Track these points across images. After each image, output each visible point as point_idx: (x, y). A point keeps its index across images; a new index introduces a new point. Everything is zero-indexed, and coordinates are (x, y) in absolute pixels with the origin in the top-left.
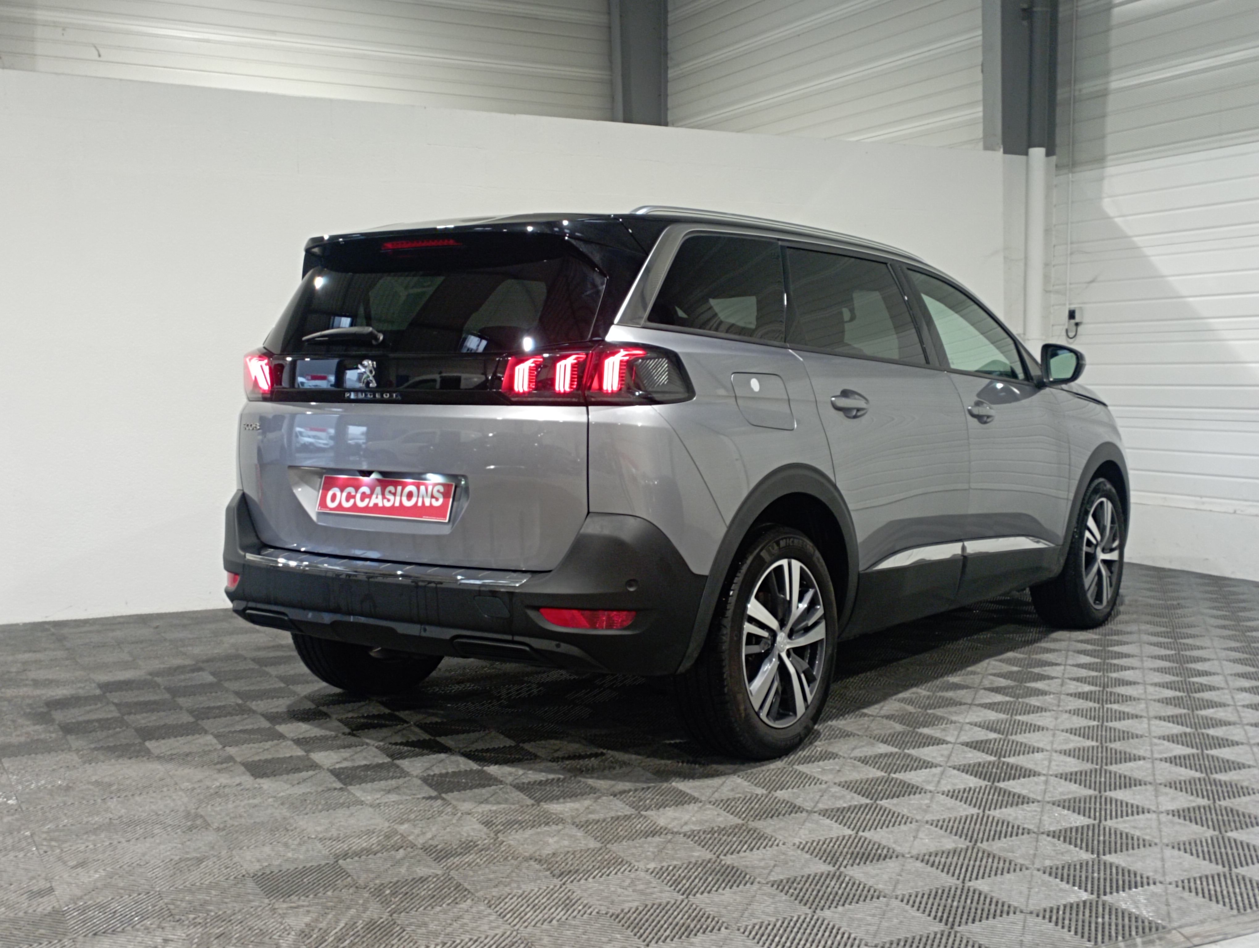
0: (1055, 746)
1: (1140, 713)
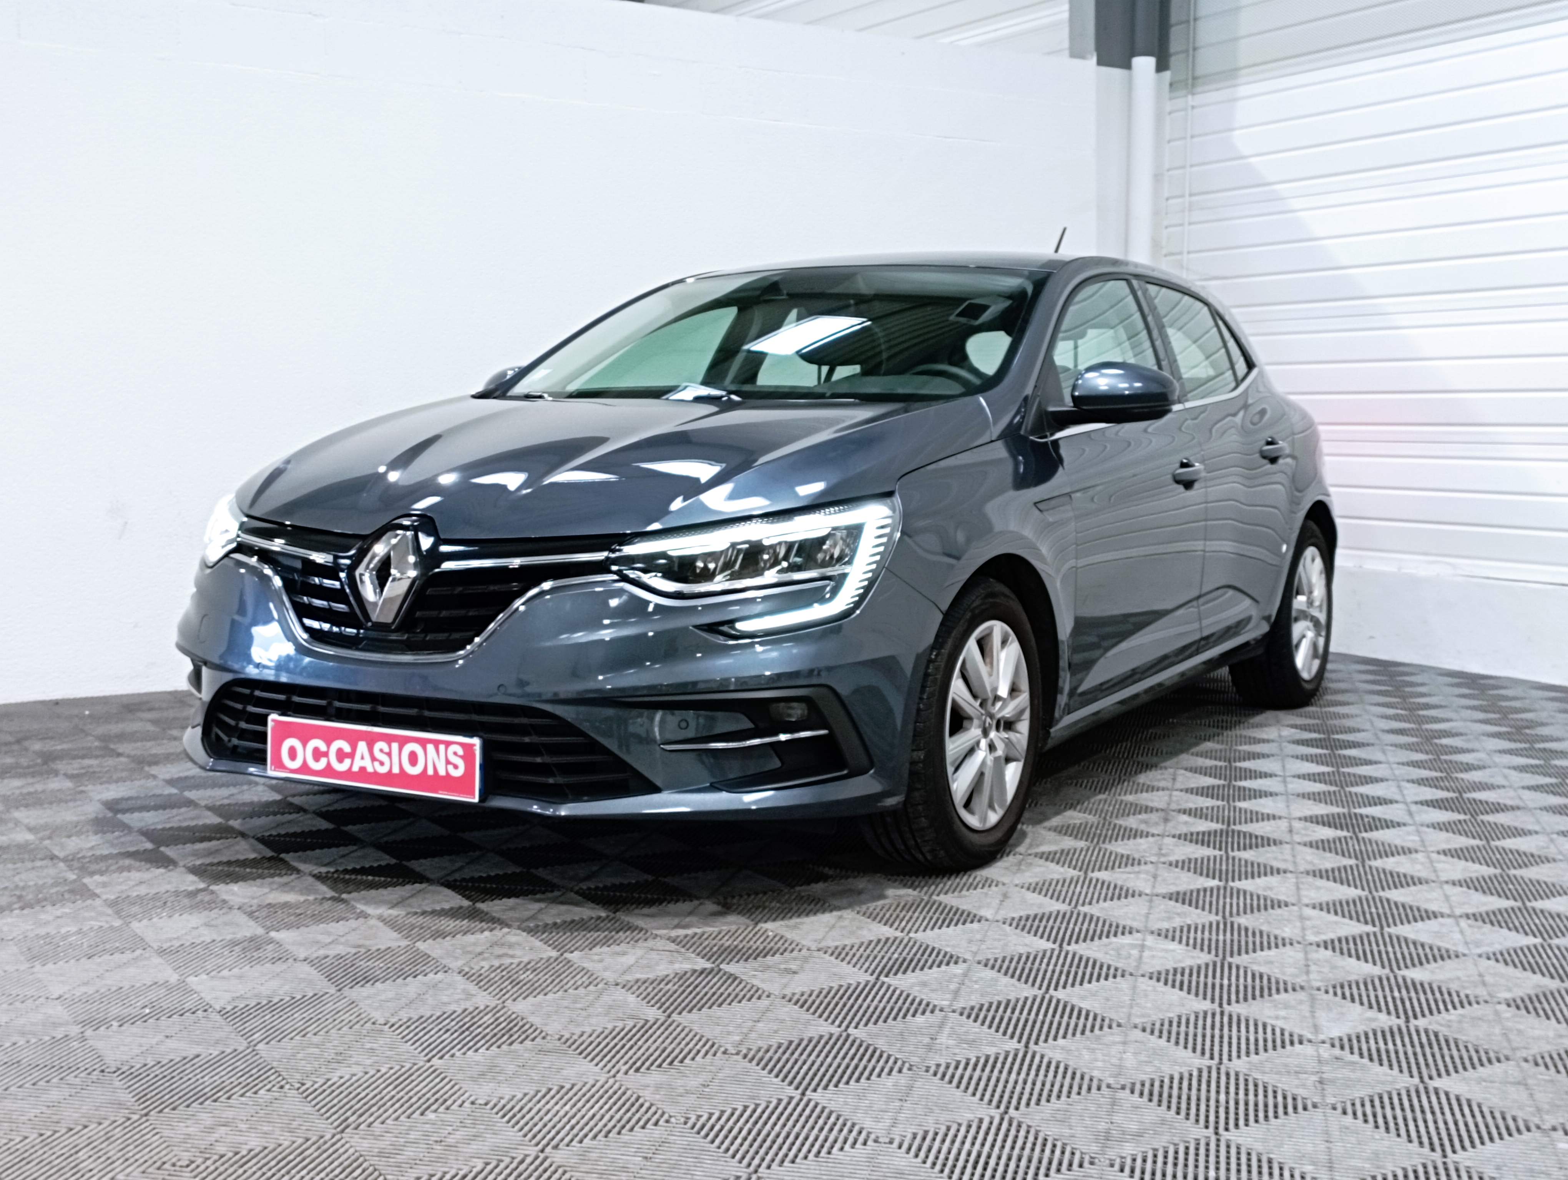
0: (1151, 923)
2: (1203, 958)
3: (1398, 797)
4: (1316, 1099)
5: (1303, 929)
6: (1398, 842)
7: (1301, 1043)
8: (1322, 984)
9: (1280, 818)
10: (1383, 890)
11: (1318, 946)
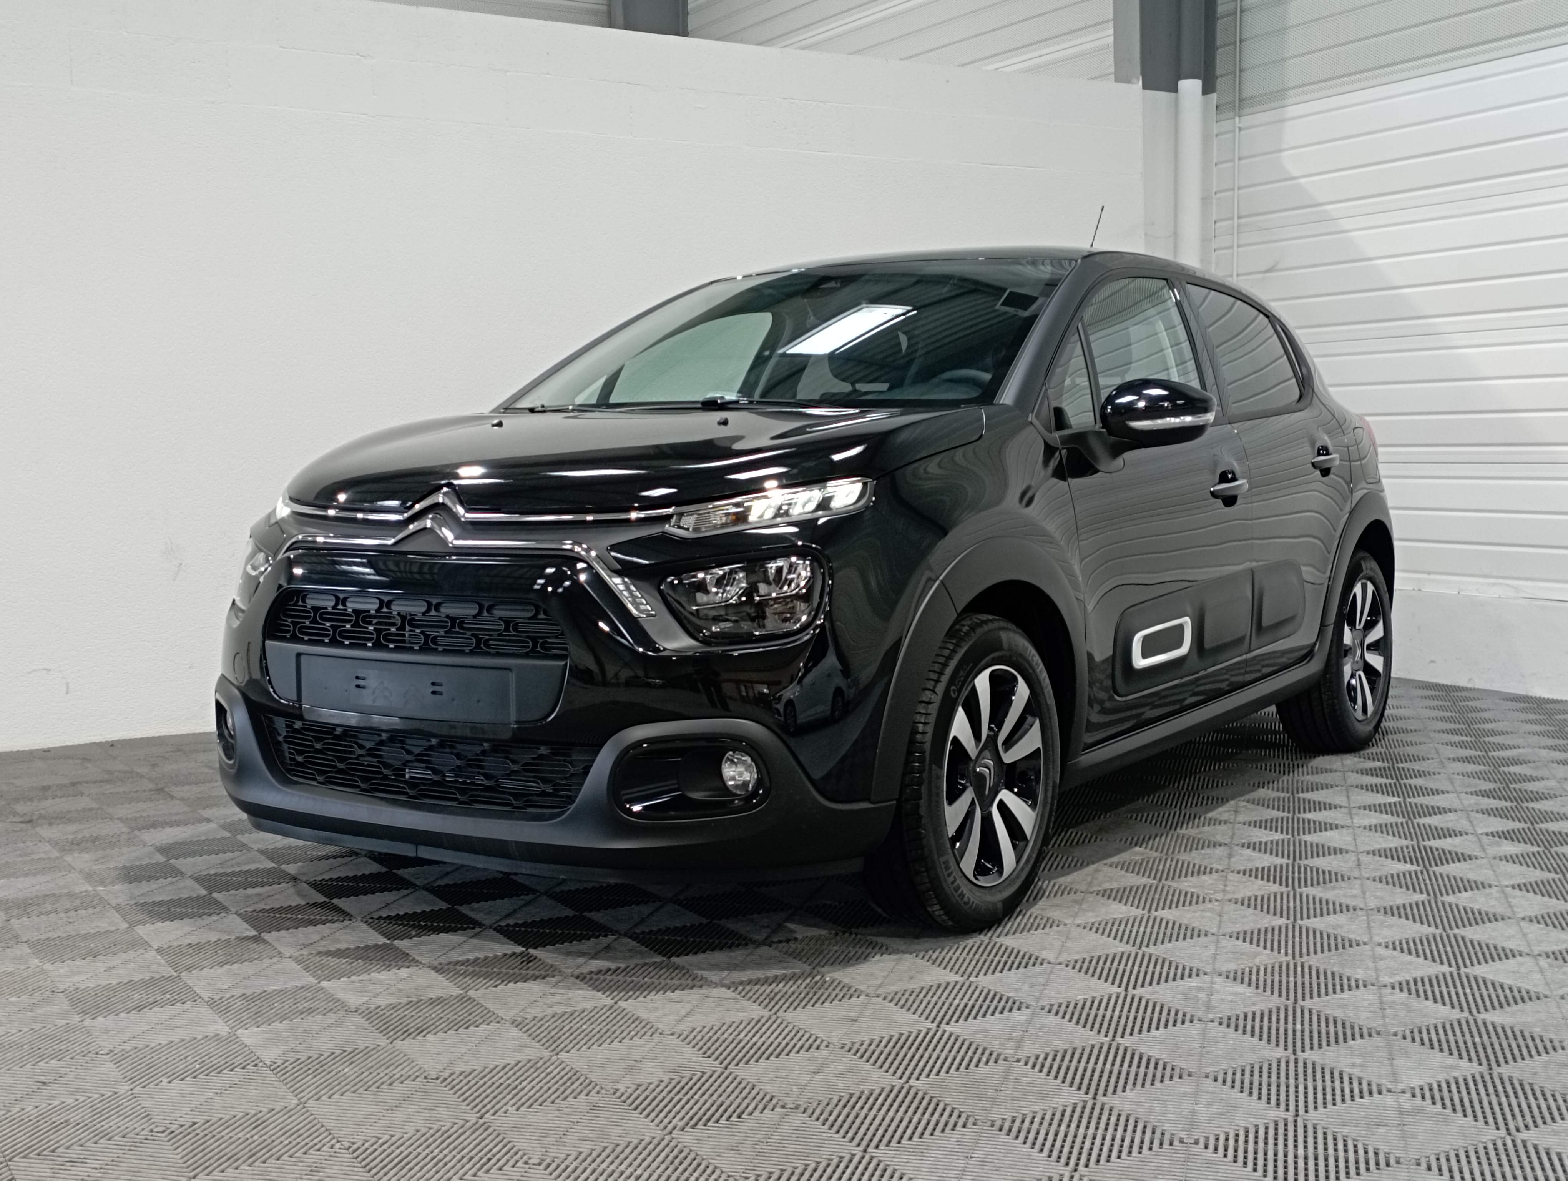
0: (1217, 966)
1: (1352, 903)
3: (1468, 829)
4: (1399, 1154)
5: (1376, 970)
6: (1472, 876)
7: (1380, 1092)
8: (1399, 1029)
9: (1347, 852)
10: (1458, 927)
11: (1393, 988)
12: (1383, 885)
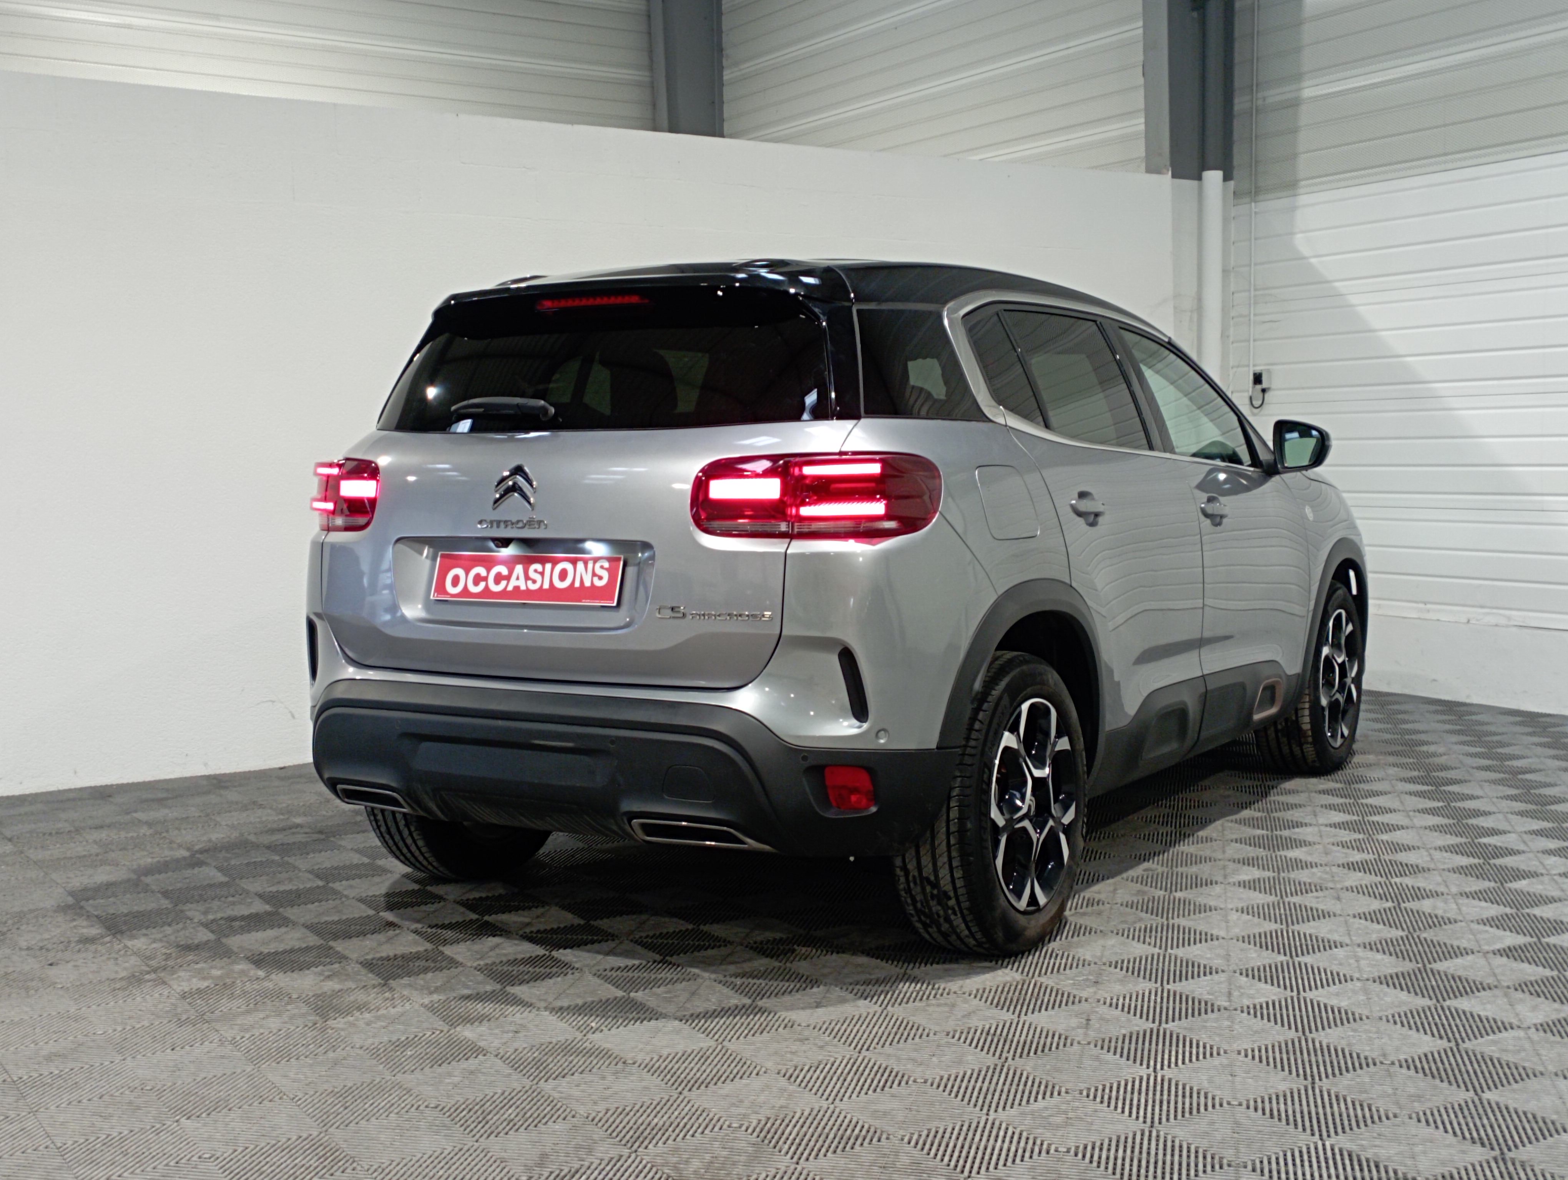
0: (1354, 938)
1: (1439, 890)
2: (1407, 966)
3: (1509, 828)
4: (1541, 1069)
5: (1477, 941)
6: (1523, 867)
7: (1512, 1028)
8: (1510, 984)
9: (1418, 848)
10: (1528, 907)
11: (1495, 954)
12: (1457, 875)
